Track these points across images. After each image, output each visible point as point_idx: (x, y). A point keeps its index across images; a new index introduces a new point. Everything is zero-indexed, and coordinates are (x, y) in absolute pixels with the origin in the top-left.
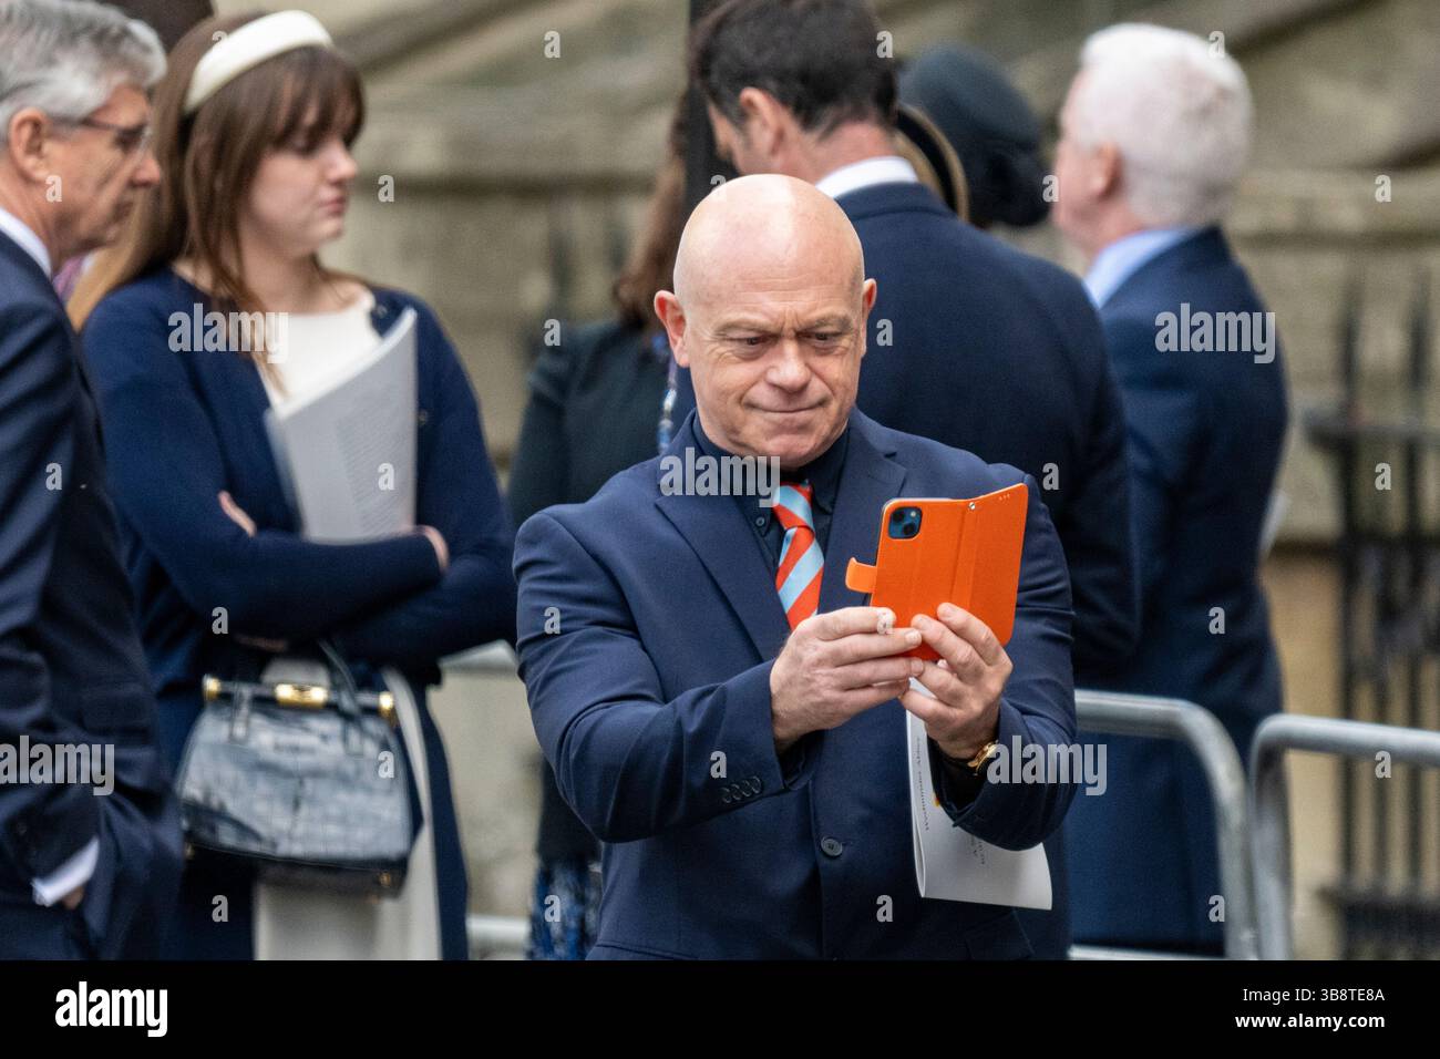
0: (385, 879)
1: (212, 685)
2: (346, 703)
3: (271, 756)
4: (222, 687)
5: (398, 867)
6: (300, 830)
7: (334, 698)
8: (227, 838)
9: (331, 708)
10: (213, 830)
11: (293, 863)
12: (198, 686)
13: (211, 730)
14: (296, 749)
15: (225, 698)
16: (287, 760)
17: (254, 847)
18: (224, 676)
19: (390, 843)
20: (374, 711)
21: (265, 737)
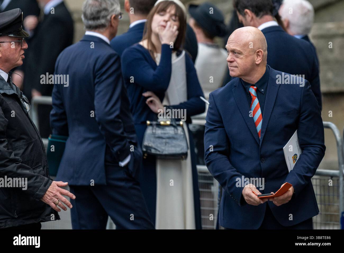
0: (183, 157)
1: (148, 122)
2: (174, 124)
3: (161, 135)
4: (150, 123)
5: (186, 154)
6: (167, 149)
7: (172, 123)
8: (153, 151)
9: (171, 125)
10: (150, 150)
11: (166, 155)
12: (146, 123)
13: (149, 131)
14: (165, 134)
15: (151, 125)
16: (163, 136)
17: (158, 153)
18: (150, 120)
19: (184, 151)
20: (179, 125)
21: (159, 132)
